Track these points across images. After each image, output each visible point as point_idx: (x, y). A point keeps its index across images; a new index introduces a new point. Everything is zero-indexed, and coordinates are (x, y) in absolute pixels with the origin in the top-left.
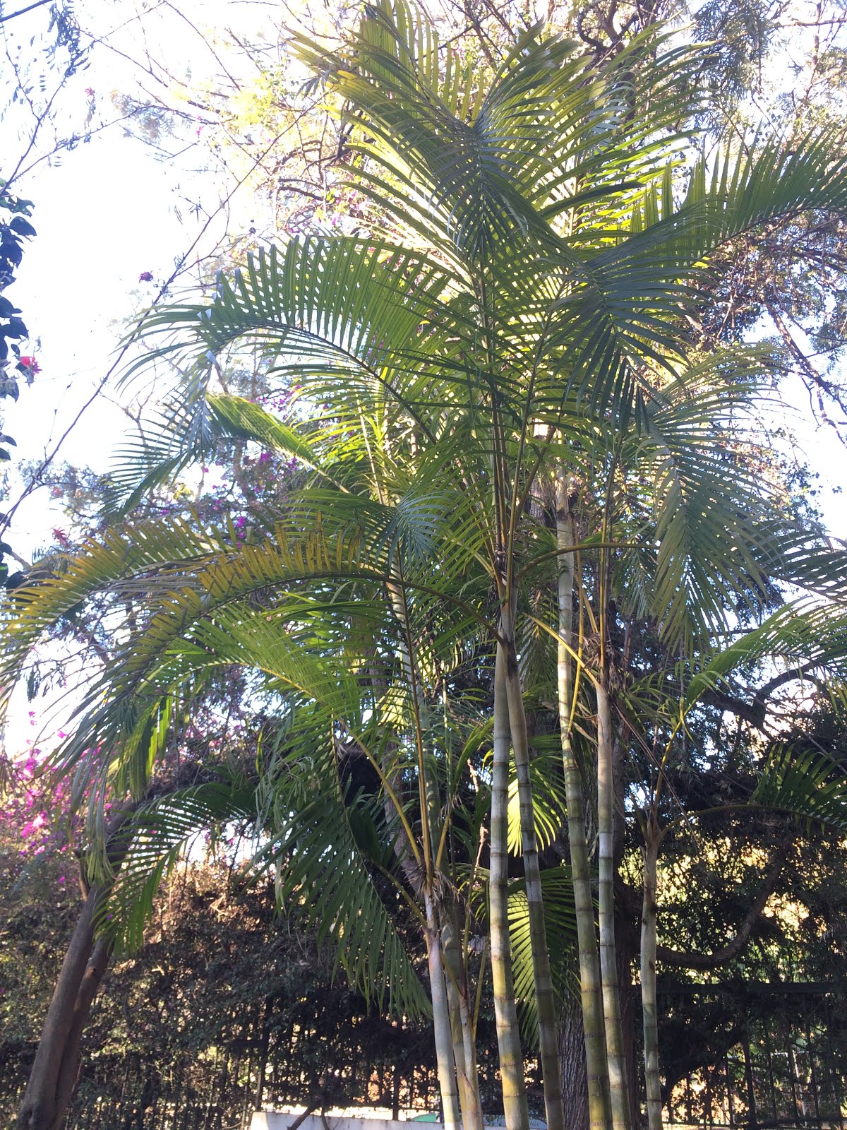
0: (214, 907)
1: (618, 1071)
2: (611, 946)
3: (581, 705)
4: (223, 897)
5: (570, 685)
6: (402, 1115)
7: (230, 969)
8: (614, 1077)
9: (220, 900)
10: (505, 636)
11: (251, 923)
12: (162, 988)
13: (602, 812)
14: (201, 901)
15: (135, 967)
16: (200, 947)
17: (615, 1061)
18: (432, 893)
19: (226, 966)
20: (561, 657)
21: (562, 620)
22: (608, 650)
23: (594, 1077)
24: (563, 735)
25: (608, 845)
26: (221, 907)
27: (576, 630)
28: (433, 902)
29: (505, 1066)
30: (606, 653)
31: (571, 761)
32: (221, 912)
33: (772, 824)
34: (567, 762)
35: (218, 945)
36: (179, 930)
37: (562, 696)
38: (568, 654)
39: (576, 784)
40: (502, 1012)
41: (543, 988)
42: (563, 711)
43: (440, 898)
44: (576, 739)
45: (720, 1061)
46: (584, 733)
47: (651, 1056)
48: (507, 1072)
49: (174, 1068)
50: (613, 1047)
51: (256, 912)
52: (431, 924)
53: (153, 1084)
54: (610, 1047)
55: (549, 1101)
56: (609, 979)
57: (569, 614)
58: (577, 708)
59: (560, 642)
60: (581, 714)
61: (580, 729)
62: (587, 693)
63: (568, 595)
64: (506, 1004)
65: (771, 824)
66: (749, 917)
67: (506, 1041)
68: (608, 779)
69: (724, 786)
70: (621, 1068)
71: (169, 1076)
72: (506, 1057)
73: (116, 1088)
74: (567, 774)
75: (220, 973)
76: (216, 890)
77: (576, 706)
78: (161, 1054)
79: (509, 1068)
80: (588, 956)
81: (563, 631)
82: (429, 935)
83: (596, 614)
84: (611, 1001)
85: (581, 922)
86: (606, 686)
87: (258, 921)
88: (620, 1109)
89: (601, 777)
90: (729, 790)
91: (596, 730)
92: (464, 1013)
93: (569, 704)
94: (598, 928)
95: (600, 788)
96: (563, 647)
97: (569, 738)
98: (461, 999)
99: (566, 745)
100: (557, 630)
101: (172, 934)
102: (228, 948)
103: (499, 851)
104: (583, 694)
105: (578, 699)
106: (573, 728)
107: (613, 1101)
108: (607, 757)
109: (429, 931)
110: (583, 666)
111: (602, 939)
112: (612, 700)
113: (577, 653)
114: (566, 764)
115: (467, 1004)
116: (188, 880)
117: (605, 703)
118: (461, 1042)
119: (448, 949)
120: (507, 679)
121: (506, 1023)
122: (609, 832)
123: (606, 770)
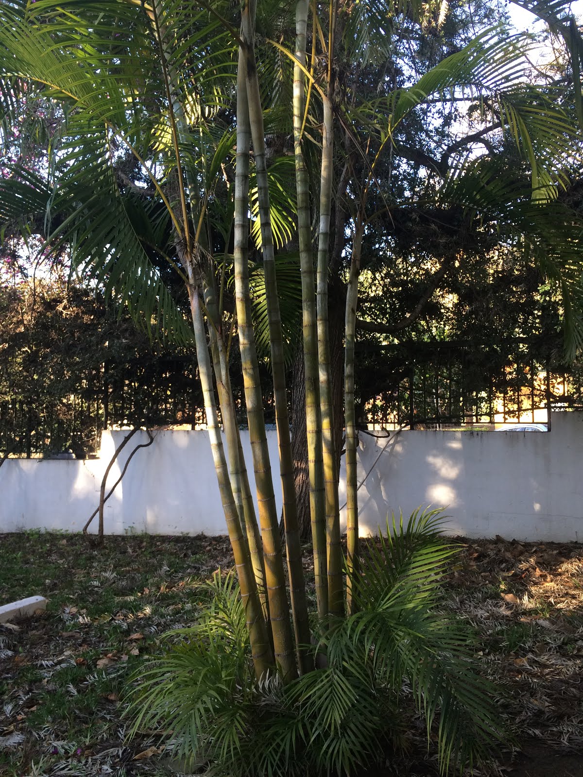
0: (60, 308)
1: (325, 373)
2: (324, 294)
3: (311, 118)
4: (65, 301)
5: (302, 100)
6: (197, 427)
7: (76, 347)
8: (322, 376)
9: (63, 304)
10: (245, 39)
11: (87, 319)
12: (31, 361)
13: (323, 199)
14: (50, 304)
15: (8, 348)
16: (53, 335)
17: (324, 367)
18: (192, 259)
19: (74, 345)
20: (296, 77)
21: (298, 43)
22: (334, 66)
23: (309, 379)
24: (296, 143)
25: (326, 225)
26: (65, 308)
27: (309, 50)
28: (192, 265)
29: (245, 369)
30: (332, 69)
31: (301, 164)
32: (65, 312)
33: (444, 241)
34: (298, 164)
35: (66, 333)
36: (37, 324)
37: (296, 111)
38: (302, 72)
39: (304, 181)
40: (244, 335)
41: (274, 319)
42: (296, 123)
43: (198, 262)
44: (306, 145)
45: (394, 388)
46: (312, 139)
47: (349, 366)
48: (246, 373)
49: (46, 408)
50: (323, 358)
51: (89, 311)
52: (191, 281)
53: (33, 418)
54: (321, 358)
55: (277, 390)
56: (322, 315)
57: (303, 38)
58: (308, 120)
59: (297, 63)
60: (310, 124)
61: (309, 137)
62: (316, 106)
63: (304, 21)
64: (246, 329)
65: (442, 241)
66: (422, 301)
67: (246, 354)
68: (329, 175)
69: (414, 217)
70: (327, 371)
71: (43, 413)
72: (246, 363)
73: (9, 421)
74: (298, 174)
75: (69, 351)
76: (60, 298)
77: (307, 118)
78: (37, 400)
79: (248, 371)
80: (309, 303)
81: (298, 54)
82: (190, 289)
83: (326, 36)
84: (323, 330)
85: (305, 280)
86: (331, 99)
87: (92, 317)
88: (325, 396)
89: (324, 173)
90: (418, 218)
91: (322, 137)
92: (220, 343)
93: (301, 117)
94: (316, 285)
95: (322, 181)
96: (298, 67)
97: (300, 144)
98: (218, 334)
99: (298, 151)
100: (293, 52)
101: (32, 326)
102: (73, 335)
103: (241, 223)
104: (313, 108)
105: (308, 113)
106: (304, 136)
107: (321, 391)
108: (329, 157)
109: (191, 285)
110: (313, 81)
111: (318, 290)
112: (335, 109)
113: (309, 71)
114: (297, 166)
115: (222, 338)
116: (38, 290)
117: (330, 113)
118: (219, 362)
119: (208, 303)
120: (247, 79)
121: (246, 342)
122: (327, 215)
123: (328, 167)
